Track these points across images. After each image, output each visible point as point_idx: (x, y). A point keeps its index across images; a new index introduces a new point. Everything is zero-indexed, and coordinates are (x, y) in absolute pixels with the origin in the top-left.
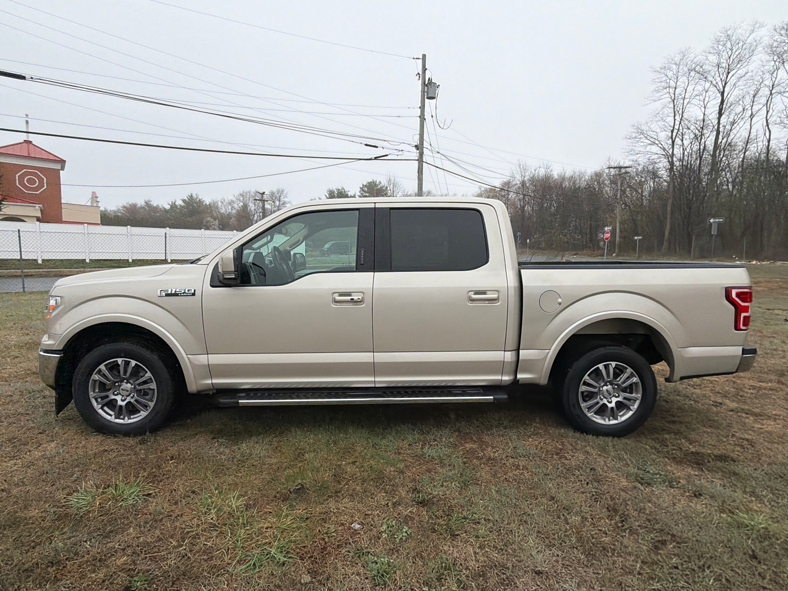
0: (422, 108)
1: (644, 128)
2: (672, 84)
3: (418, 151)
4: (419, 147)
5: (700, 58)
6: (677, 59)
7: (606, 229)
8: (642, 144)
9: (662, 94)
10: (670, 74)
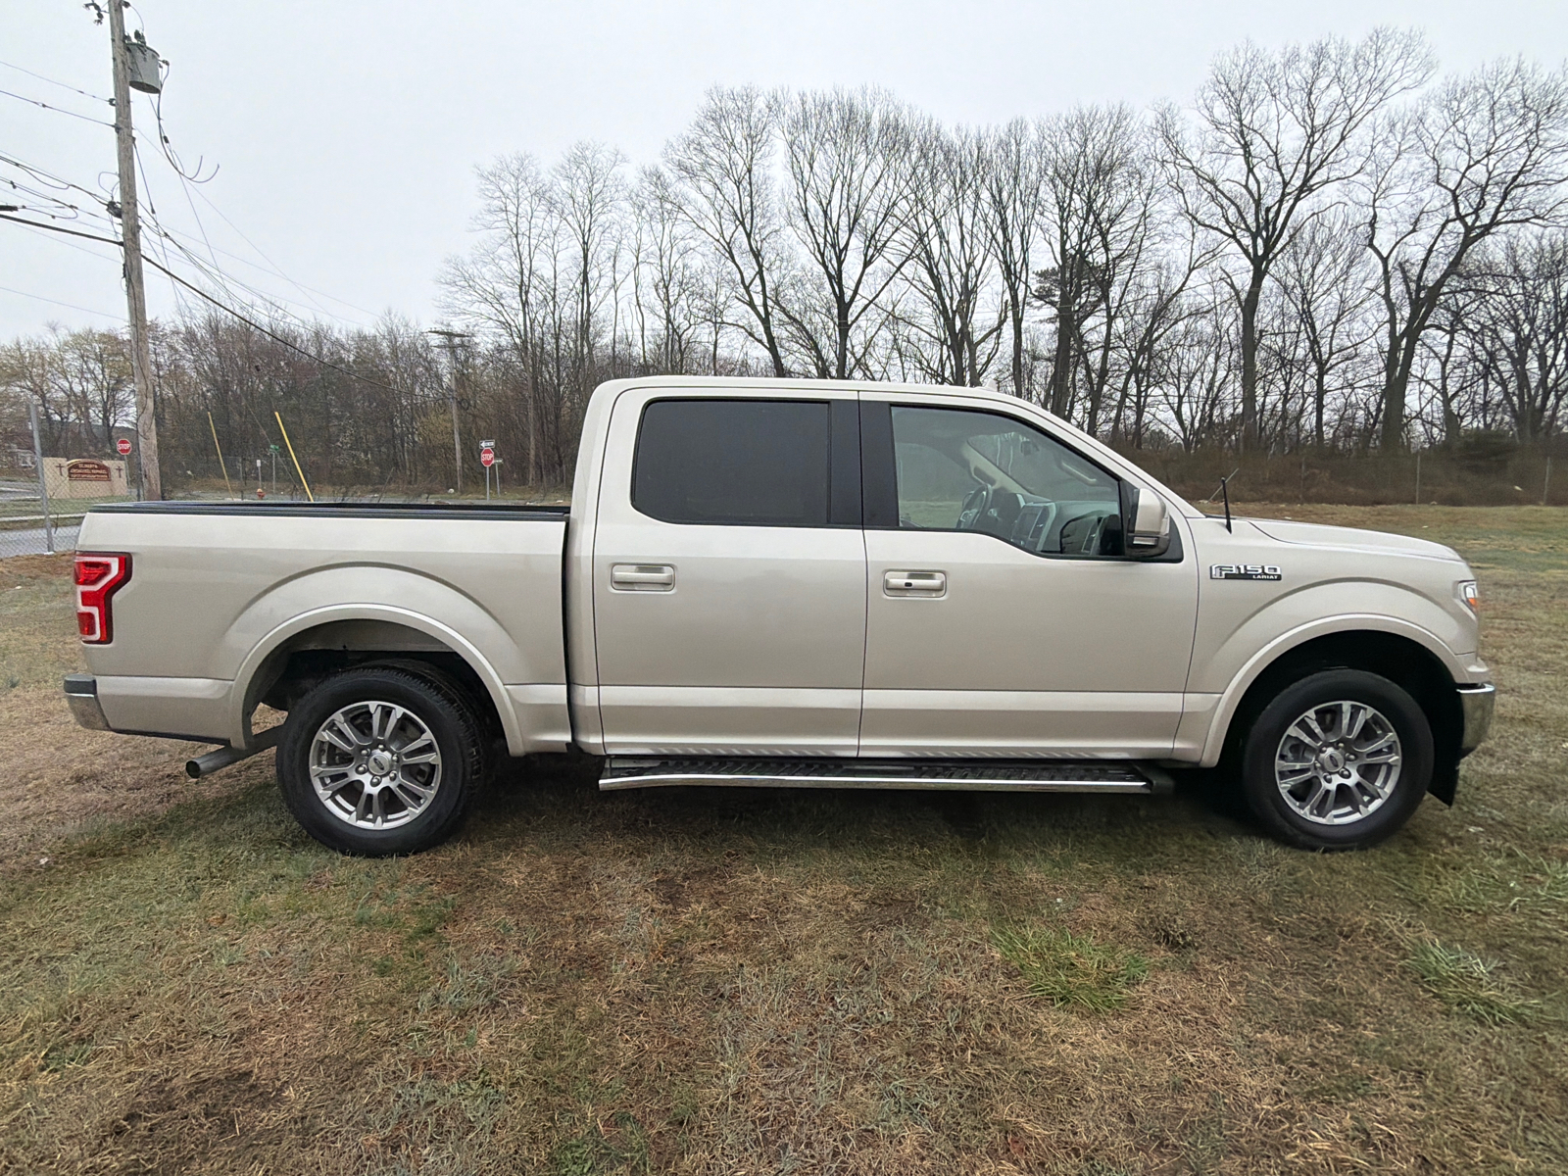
0: (122, 104)
1: (472, 270)
2: (512, 208)
3: (119, 221)
4: (123, 209)
5: (546, 178)
6: (514, 166)
7: (483, 444)
8: (469, 298)
9: (496, 218)
10: (506, 188)
